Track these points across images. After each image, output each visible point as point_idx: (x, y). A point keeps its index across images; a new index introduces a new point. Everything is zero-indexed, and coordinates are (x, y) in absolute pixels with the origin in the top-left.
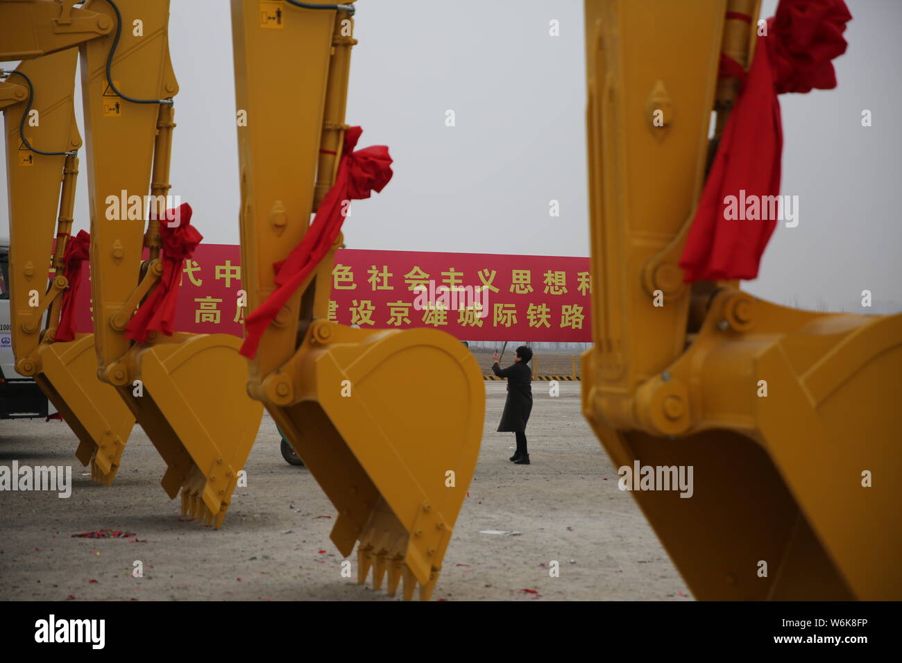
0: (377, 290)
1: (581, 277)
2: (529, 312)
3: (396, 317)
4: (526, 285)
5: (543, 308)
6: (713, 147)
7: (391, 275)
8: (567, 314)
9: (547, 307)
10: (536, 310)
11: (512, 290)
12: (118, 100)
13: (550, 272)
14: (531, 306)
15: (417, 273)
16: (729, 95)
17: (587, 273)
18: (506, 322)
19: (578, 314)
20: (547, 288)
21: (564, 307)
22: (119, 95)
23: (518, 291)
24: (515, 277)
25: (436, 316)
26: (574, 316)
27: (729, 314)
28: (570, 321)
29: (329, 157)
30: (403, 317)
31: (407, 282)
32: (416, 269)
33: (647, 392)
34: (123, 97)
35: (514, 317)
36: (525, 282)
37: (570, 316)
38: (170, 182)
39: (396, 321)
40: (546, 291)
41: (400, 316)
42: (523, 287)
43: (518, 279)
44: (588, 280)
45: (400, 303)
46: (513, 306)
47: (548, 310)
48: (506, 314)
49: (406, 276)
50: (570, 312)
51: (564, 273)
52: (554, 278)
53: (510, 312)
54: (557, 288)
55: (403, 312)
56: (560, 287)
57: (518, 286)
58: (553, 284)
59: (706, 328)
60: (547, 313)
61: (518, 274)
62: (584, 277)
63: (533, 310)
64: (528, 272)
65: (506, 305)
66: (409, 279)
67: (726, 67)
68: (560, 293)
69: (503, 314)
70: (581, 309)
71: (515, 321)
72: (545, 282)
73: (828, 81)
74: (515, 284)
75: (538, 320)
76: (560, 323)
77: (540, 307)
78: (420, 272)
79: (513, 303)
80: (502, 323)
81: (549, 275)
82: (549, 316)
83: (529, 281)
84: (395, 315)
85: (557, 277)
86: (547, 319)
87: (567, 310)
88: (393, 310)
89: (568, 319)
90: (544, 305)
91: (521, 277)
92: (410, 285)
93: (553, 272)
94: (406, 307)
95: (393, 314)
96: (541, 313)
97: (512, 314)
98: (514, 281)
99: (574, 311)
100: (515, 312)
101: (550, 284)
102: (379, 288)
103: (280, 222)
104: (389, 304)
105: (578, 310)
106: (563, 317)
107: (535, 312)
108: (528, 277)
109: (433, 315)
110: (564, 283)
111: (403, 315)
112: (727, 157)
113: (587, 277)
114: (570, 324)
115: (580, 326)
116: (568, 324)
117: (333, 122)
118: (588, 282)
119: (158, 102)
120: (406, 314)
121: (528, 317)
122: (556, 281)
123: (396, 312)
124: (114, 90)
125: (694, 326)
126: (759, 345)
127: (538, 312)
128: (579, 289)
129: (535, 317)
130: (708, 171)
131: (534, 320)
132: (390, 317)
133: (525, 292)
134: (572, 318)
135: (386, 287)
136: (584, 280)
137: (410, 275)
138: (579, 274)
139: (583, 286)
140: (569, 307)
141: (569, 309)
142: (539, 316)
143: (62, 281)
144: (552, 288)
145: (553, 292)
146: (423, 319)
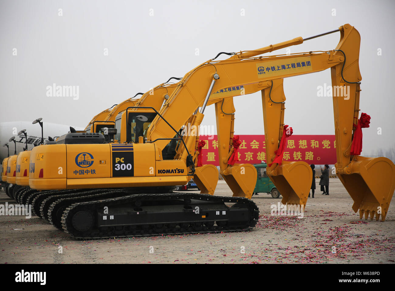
0: (241, 149)
1: (312, 142)
2: (294, 155)
3: (248, 158)
4: (293, 145)
5: (299, 153)
6: (353, 135)
7: (246, 143)
8: (308, 155)
9: (300, 153)
10: (296, 154)
11: (288, 147)
12: (224, 114)
13: (301, 140)
14: (295, 153)
15: (255, 142)
16: (354, 128)
17: (314, 140)
18: (286, 158)
19: (311, 155)
20: (300, 146)
21: (306, 153)
22: (224, 113)
23: (290, 148)
24: (288, 142)
25: (262, 157)
26: (310, 156)
27: (356, 158)
28: (309, 157)
29: (281, 130)
30: (250, 158)
31: (251, 145)
32: (254, 141)
33: (345, 169)
34: (225, 113)
35: (289, 157)
36: (292, 144)
37: (308, 156)
38: (234, 131)
39: (248, 159)
40: (300, 147)
41: (249, 157)
42: (291, 146)
43: (290, 143)
44: (314, 143)
45: (249, 153)
46: (288, 153)
47: (301, 154)
48: (286, 156)
49: (251, 143)
50: (308, 154)
51: (306, 141)
52: (302, 142)
53: (287, 155)
54: (303, 146)
55: (250, 156)
56: (305, 146)
57: (290, 146)
58: (302, 145)
59: (353, 160)
60: (300, 155)
61: (290, 142)
62: (313, 142)
63: (295, 154)
64: (293, 141)
65: (286, 153)
66: (252, 144)
67: (354, 125)
68: (305, 148)
69: (285, 156)
70: (312, 153)
71: (289, 158)
72: (299, 144)
73: (368, 126)
74: (289, 145)
75: (297, 157)
76: (305, 158)
77: (298, 153)
78: (256, 142)
79: (288, 152)
80: (285, 159)
81: (301, 141)
82: (301, 156)
83: (294, 144)
84: (248, 157)
85: (303, 142)
86: (301, 157)
87: (307, 154)
88: (247, 155)
89: (308, 157)
90: (299, 152)
91: (291, 142)
92: (252, 146)
93: (302, 140)
94: (251, 154)
95: (247, 157)
96: (298, 155)
97: (288, 156)
98: (289, 144)
99: (310, 154)
100: (289, 155)
101: (301, 145)
102: (242, 148)
103: (273, 142)
104: (245, 153)
105: (311, 154)
106: (306, 156)
107: (296, 155)
108: (293, 142)
109: (261, 157)
110: (306, 144)
111: (251, 157)
112: (355, 138)
113: (314, 142)
114: (309, 158)
115: (312, 159)
116: (308, 158)
117: (282, 123)
118: (315, 144)
119: (232, 114)
120: (251, 156)
121: (294, 157)
122: (303, 144)
123: (248, 156)
124: (223, 112)
125: (351, 160)
126: (360, 162)
127: (297, 154)
128: (311, 146)
129: (296, 156)
130: (352, 139)
131: (296, 157)
132: (246, 158)
133: (293, 148)
134: (309, 156)
135: (244, 147)
136: (313, 143)
137: (252, 143)
138: (311, 141)
139: (313, 145)
140: (308, 152)
141: (308, 153)
142: (298, 156)
143: (198, 152)
144: (302, 146)
145: (302, 148)
146: (257, 158)
